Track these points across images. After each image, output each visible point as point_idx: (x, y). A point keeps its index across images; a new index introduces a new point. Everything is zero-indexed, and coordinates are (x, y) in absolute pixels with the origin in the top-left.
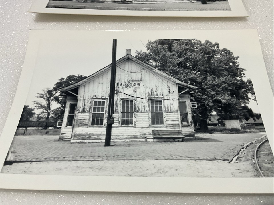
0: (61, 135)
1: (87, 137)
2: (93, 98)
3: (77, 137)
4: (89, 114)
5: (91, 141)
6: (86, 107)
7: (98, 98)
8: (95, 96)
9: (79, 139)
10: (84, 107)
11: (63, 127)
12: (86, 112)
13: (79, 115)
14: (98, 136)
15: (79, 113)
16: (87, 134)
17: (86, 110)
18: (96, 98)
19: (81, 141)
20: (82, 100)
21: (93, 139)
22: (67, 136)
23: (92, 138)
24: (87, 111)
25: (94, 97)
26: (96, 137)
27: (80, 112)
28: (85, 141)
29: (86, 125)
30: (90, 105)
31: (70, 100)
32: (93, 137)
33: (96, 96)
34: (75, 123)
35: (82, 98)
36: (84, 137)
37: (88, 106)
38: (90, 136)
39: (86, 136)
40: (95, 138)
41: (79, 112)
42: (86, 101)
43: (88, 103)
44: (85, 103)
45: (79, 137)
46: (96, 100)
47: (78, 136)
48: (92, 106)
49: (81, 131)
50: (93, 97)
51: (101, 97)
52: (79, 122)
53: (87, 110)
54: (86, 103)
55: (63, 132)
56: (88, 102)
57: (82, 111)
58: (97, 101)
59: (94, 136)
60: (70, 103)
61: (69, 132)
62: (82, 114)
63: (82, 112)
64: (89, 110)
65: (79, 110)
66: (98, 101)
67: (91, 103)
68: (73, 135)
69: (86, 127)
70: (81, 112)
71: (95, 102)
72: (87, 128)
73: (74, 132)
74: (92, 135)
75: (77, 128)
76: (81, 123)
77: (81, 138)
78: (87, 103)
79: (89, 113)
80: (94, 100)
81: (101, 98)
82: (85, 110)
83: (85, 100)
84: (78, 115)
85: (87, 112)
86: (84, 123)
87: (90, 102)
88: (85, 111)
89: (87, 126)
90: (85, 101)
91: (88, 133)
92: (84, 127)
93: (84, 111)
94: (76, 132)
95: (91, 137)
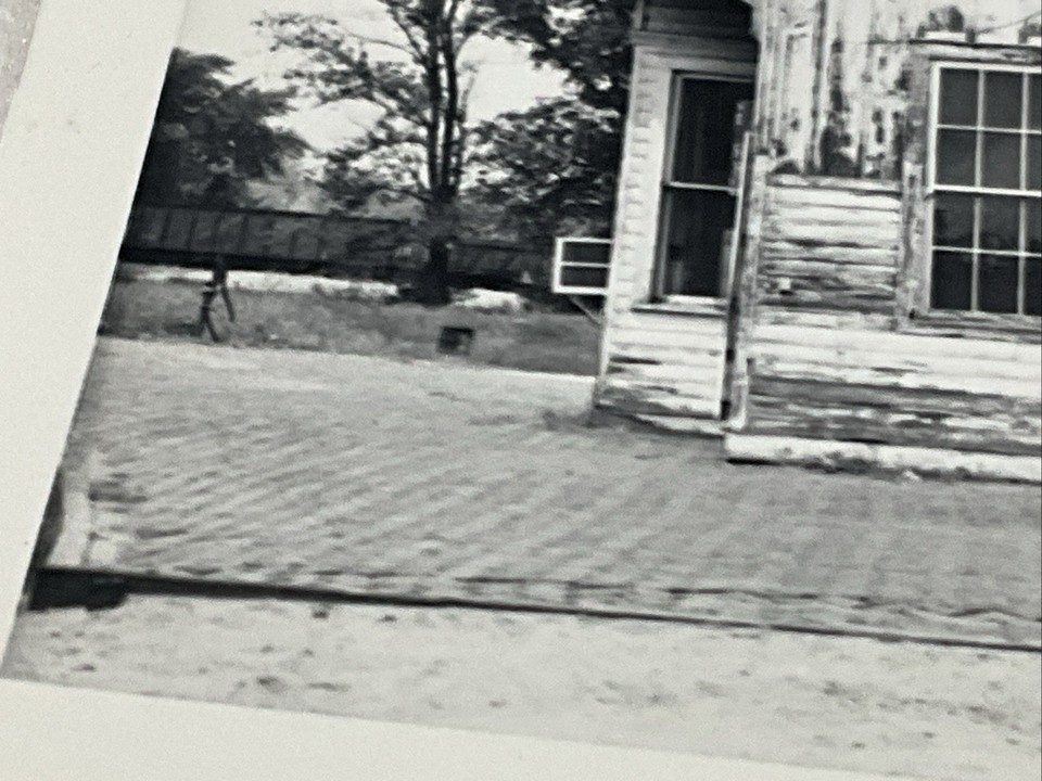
0: (612, 370)
1: (896, 418)
2: (931, 36)
3: (792, 407)
4: (898, 195)
5: (950, 460)
6: (857, 123)
7: (982, 39)
8: (942, 19)
9: (815, 431)
10: (831, 116)
11: (625, 303)
12: (857, 173)
13: (785, 194)
14: (1024, 424)
15: (786, 179)
16: (895, 388)
17: (861, 149)
18: (961, 37)
19: (836, 456)
20: (805, 50)
21: (965, 448)
22: (673, 392)
23: (957, 437)
24: (868, 168)
25: (937, 27)
26: (1002, 424)
27: (788, 168)
28: (888, 455)
29: (868, 303)
30: (899, 104)
31: (672, 42)
32: (965, 425)
33: (956, 20)
34: (751, 271)
35: (809, 29)
36: (865, 414)
37: (878, 116)
38: (937, 417)
39: (885, 408)
40: (982, 432)
41: (781, 170)
42: (855, 63)
43: (876, 87)
44: (837, 78)
45: (817, 413)
46: (961, 57)
47: (794, 398)
48: (925, 113)
49: (831, 356)
50: (922, 30)
51: (1024, 36)
52: (794, 263)
53: (874, 149)
54: (850, 84)
55: (626, 346)
56: (875, 73)
57: (818, 161)
58: (975, 73)
59: (977, 414)
60: (676, 72)
61: (693, 350)
62: (815, 187)
63: (811, 170)
64: (890, 158)
65: (781, 151)
66: (990, 74)
67: (903, 82)
68: (745, 382)
69: (881, 319)
70: (801, 165)
71: (957, 83)
72: (893, 327)
73: (750, 361)
74: (956, 404)
75: (779, 322)
76: (815, 280)
77: (838, 420)
78: (867, 78)
79: (892, 187)
80: (934, 58)
81: (1014, 41)
82: (851, 152)
83: (838, 46)
84: (773, 191)
85: (875, 175)
86: (845, 277)
87: (892, 72)
88: (845, 160)
89: (888, 311)
90: (837, 62)
91: (908, 381)
92: (857, 317)
93: (832, 160)
94: (772, 359)
95: (949, 422)
